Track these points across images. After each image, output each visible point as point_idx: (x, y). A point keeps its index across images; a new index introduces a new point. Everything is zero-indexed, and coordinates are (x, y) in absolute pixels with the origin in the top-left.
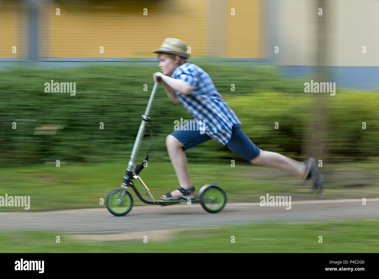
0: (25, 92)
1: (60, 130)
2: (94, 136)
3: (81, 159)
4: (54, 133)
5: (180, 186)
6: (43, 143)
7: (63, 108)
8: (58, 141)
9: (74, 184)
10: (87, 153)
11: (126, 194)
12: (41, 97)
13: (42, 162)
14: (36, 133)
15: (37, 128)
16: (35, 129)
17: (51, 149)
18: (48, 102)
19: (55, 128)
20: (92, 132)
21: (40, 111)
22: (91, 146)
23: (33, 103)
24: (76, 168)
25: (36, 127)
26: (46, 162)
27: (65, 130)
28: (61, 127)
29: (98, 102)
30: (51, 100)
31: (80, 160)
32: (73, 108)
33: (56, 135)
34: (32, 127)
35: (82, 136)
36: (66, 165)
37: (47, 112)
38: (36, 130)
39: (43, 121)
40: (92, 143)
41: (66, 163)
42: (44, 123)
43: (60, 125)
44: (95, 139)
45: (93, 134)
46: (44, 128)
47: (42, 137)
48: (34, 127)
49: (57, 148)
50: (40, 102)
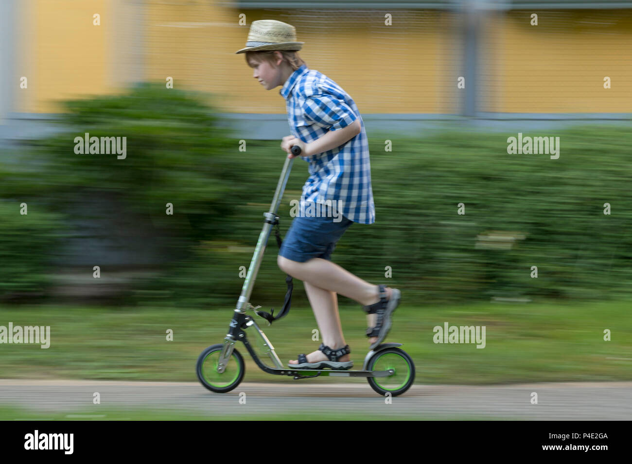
0: (458, 173)
1: (519, 242)
2: (580, 253)
3: (555, 292)
4: (508, 247)
5: (323, 344)
6: (487, 265)
7: (525, 203)
8: (515, 260)
9: (543, 337)
10: (568, 283)
11: (232, 354)
12: (484, 182)
13: (488, 298)
14: (478, 246)
15: (481, 238)
16: (475, 239)
17: (504, 274)
18: (497, 191)
19: (510, 237)
20: (575, 246)
21: (484, 206)
22: (574, 271)
23: (471, 194)
24: (546, 310)
25: (479, 234)
26: (493, 298)
27: (528, 240)
28: (522, 236)
29: (587, 193)
30: (502, 188)
31: (554, 295)
32: (542, 203)
33: (512, 250)
34: (471, 235)
35: (557, 252)
36: (528, 303)
37: (497, 209)
38: (478, 241)
39: (489, 226)
40: (576, 264)
41: (529, 300)
42: (490, 229)
43: (519, 233)
44: (580, 257)
45: (577, 249)
46: (493, 237)
47: (487, 253)
48: (474, 236)
49: (513, 273)
50: (483, 191)
